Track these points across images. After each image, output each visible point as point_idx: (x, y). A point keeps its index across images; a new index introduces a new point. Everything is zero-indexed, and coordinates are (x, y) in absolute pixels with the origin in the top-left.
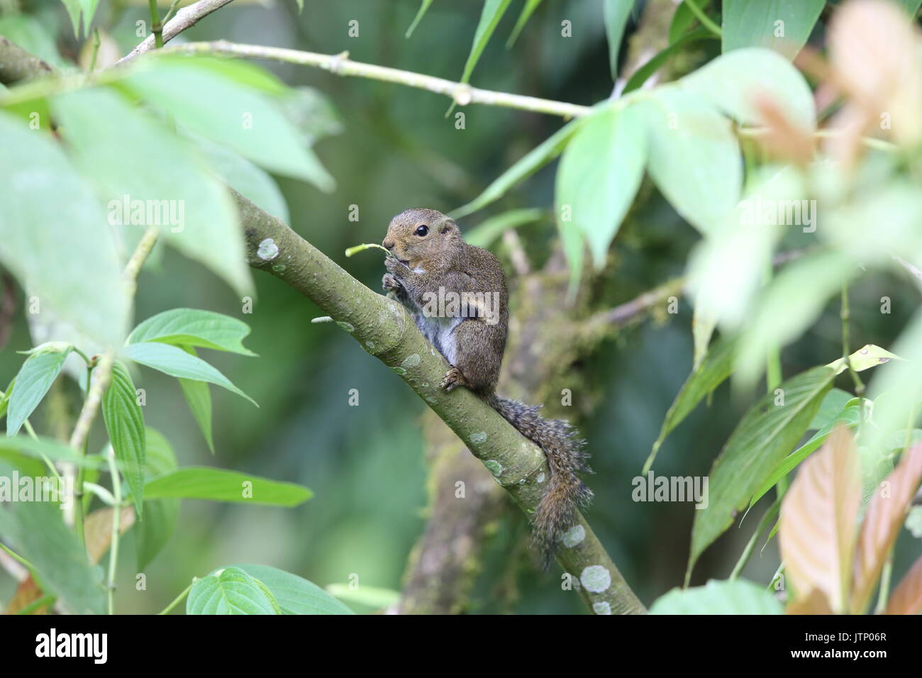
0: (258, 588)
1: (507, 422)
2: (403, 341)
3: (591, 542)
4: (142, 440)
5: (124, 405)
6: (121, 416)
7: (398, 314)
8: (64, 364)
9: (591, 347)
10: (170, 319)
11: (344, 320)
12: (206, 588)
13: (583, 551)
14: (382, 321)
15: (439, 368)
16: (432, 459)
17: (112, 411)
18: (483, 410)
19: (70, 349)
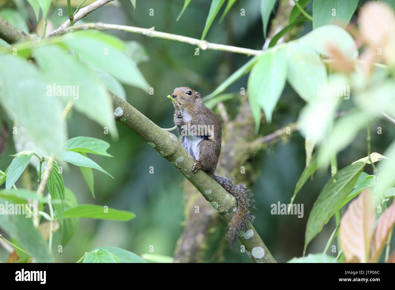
0: (113, 258)
1: (220, 185)
2: (176, 151)
3: (256, 237)
4: (63, 193)
5: (56, 178)
6: (54, 183)
7: (174, 139)
8: (30, 160)
9: (255, 153)
10: (75, 141)
11: (151, 142)
12: (91, 258)
13: (253, 241)
14: (167, 142)
15: (192, 162)
16: (187, 201)
17: (50, 181)
18: (210, 180)
19: (33, 154)
